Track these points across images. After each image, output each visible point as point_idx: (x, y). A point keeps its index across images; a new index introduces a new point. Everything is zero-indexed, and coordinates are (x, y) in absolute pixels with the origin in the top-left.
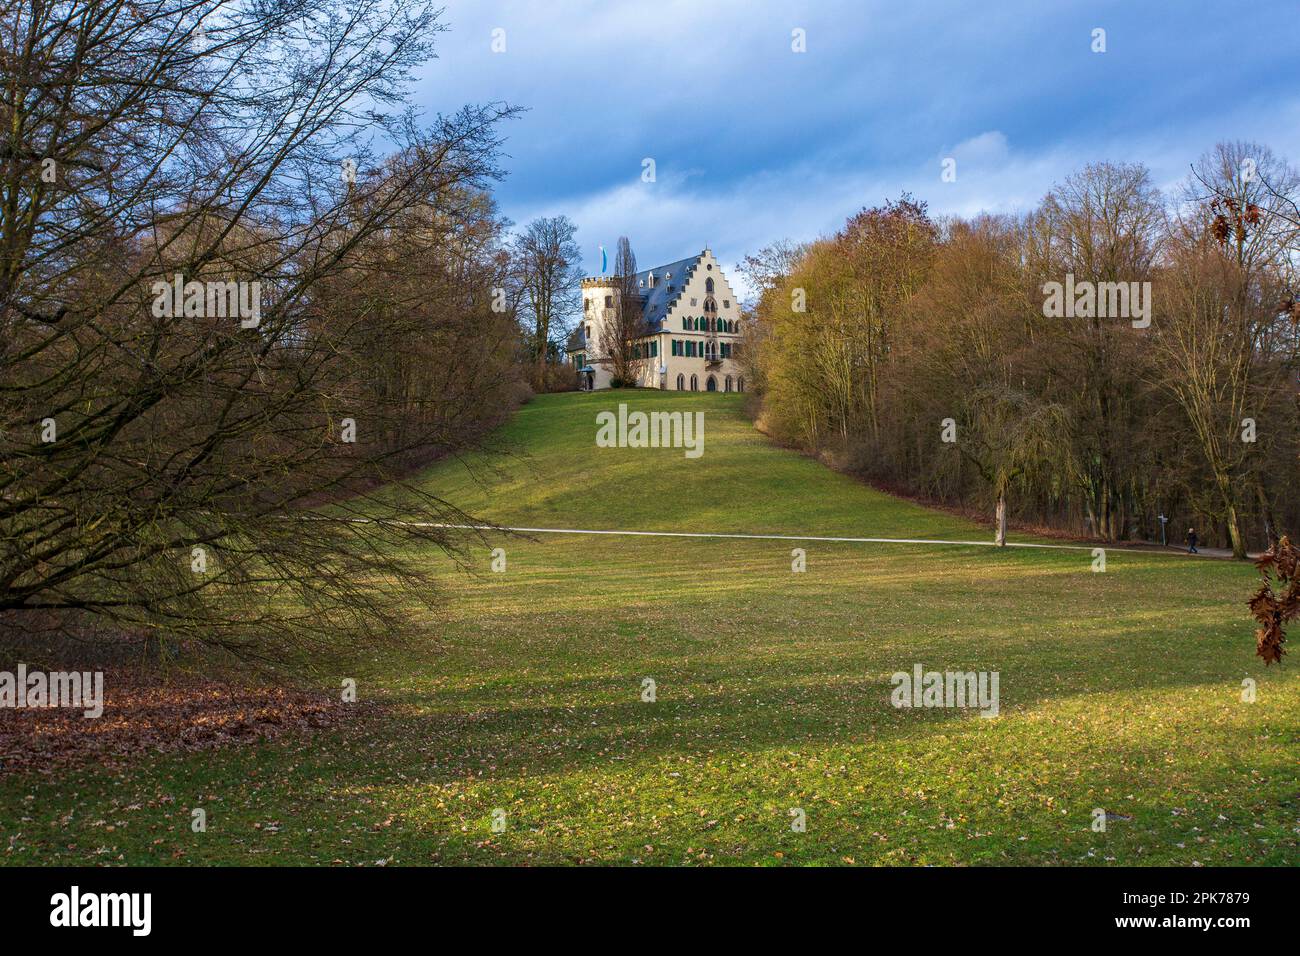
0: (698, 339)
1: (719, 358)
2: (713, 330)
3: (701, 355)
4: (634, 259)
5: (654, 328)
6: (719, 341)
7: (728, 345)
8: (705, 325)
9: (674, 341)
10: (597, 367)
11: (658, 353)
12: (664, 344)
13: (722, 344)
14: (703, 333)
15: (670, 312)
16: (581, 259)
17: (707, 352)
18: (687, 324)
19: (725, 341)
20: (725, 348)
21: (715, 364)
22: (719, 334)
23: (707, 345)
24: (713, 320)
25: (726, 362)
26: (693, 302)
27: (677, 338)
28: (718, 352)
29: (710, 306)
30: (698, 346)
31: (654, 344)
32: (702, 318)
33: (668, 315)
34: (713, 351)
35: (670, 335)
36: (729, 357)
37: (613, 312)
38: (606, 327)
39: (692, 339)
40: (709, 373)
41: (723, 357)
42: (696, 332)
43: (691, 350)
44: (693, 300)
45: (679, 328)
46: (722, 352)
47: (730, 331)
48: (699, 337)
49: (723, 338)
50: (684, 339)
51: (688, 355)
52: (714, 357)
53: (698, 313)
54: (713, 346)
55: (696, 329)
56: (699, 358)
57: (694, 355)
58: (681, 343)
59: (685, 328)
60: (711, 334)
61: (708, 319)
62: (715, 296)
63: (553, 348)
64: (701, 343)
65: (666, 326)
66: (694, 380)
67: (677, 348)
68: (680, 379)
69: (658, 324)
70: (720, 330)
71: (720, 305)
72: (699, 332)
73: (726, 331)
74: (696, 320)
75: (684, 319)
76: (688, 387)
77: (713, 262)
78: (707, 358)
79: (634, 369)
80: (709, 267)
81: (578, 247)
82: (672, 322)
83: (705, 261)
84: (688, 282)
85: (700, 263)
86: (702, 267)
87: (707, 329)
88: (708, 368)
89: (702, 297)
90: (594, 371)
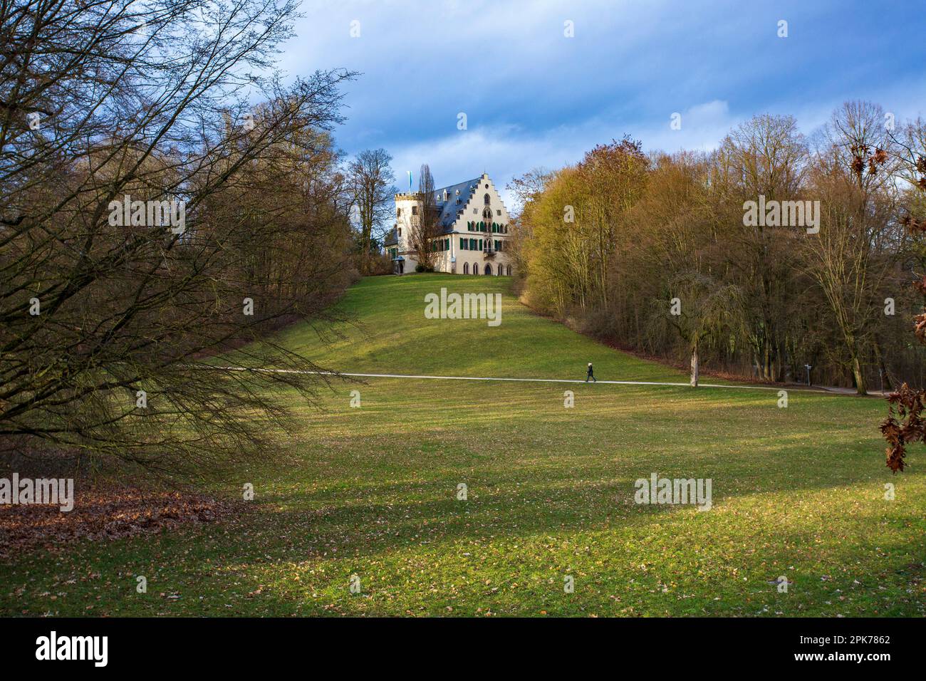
0: (479, 238)
1: (494, 251)
2: (490, 231)
3: (481, 249)
4: (433, 181)
5: (447, 229)
6: (494, 239)
7: (500, 242)
8: (483, 227)
9: (461, 239)
10: (406, 257)
11: (450, 247)
12: (454, 241)
13: (496, 241)
14: (482, 233)
15: (459, 218)
16: (395, 180)
17: (485, 247)
18: (471, 226)
19: (498, 239)
20: (498, 244)
21: (491, 256)
22: (494, 234)
23: (485, 242)
24: (490, 224)
25: (498, 254)
26: (475, 211)
27: (464, 237)
28: (493, 247)
29: (487, 214)
30: (478, 243)
31: (447, 240)
32: (482, 223)
34: (490, 246)
35: (458, 235)
36: (501, 251)
37: (418, 218)
38: (413, 229)
39: (474, 237)
40: (487, 262)
41: (496, 250)
42: (477, 233)
43: (473, 245)
44: (475, 209)
45: (465, 229)
46: (496, 247)
47: (501, 232)
48: (479, 236)
49: (496, 237)
50: (469, 237)
51: (471, 249)
52: (490, 250)
53: (479, 219)
54: (489, 243)
55: (478, 230)
56: (479, 251)
57: (476, 249)
58: (466, 240)
59: (469, 230)
60: (488, 234)
61: (485, 223)
62: (490, 207)
63: (374, 243)
64: (481, 241)
65: (456, 228)
66: (476, 267)
67: (463, 244)
68: (466, 266)
69: (450, 227)
70: (494, 231)
71: (494, 213)
73: (498, 232)
74: (478, 223)
75: (468, 223)
76: (471, 271)
77: (489, 183)
78: (485, 251)
79: (432, 259)
80: (487, 186)
81: (393, 172)
82: (460, 226)
83: (484, 182)
84: (471, 197)
85: (480, 183)
86: (481, 187)
87: (486, 231)
88: (485, 258)
89: (481, 207)
90: (404, 260)
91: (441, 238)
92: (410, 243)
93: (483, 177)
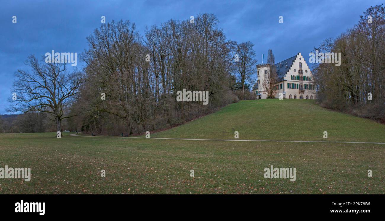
0: (297, 83)
1: (304, 89)
2: (302, 80)
3: (298, 88)
4: (274, 57)
5: (282, 80)
6: (304, 83)
7: (307, 85)
8: (299, 78)
9: (288, 84)
10: (262, 93)
11: (283, 88)
12: (286, 84)
13: (305, 85)
14: (298, 81)
15: (287, 74)
16: (256, 56)
17: (300, 87)
18: (293, 77)
19: (306, 84)
20: (306, 86)
21: (303, 91)
22: (304, 81)
23: (300, 85)
24: (302, 76)
25: (306, 91)
26: (295, 70)
27: (289, 82)
28: (304, 87)
29: (301, 72)
30: (296, 85)
31: (281, 85)
32: (298, 76)
33: (286, 75)
34: (302, 87)
35: (287, 82)
36: (307, 89)
37: (267, 75)
38: (265, 80)
39: (294, 83)
40: (300, 94)
41: (305, 89)
42: (296, 81)
43: (294, 86)
44: (294, 69)
45: (290, 79)
46: (305, 87)
47: (308, 80)
48: (297, 82)
49: (305, 83)
50: (292, 83)
51: (293, 88)
52: (302, 89)
53: (296, 74)
54: (302, 85)
55: (296, 79)
56: (297, 89)
57: (295, 88)
58: (290, 84)
59: (292, 79)
60: (301, 81)
61: (300, 76)
62: (302, 69)
63: (247, 87)
64: (298, 84)
65: (285, 78)
66: (295, 96)
67: (289, 86)
68: (290, 96)
69: (283, 78)
70: (304, 80)
71: (304, 71)
72: (297, 80)
73: (306, 80)
74: (296, 76)
75: (291, 76)
76: (293, 98)
77: (302, 57)
78: (300, 89)
79: (274, 93)
80: (300, 59)
81: (255, 52)
82: (288, 77)
83: (299, 57)
84: (293, 64)
85: (297, 57)
86: (298, 59)
87: (300, 80)
88: (300, 93)
89: (298, 69)
90: (261, 95)
91: (278, 84)
92: (263, 86)
93: (298, 54)
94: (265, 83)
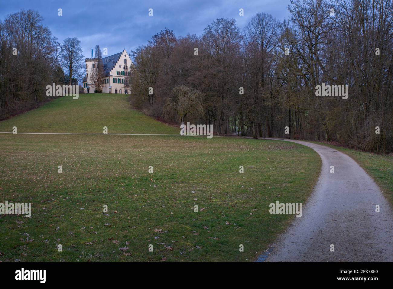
0: (122, 78)
2: (127, 75)
3: (123, 83)
4: (101, 52)
5: (108, 75)
9: (114, 79)
11: (109, 82)
12: (111, 79)
14: (123, 76)
16: (82, 52)
17: (125, 82)
18: (118, 73)
21: (128, 86)
23: (125, 80)
24: (127, 72)
26: (120, 66)
27: (115, 78)
28: (128, 82)
29: (126, 68)
31: (108, 79)
32: (123, 72)
33: (112, 70)
35: (112, 77)
37: (95, 69)
38: (92, 74)
39: (120, 78)
40: (125, 89)
43: (119, 81)
45: (115, 74)
48: (122, 77)
50: (118, 78)
51: (118, 83)
52: (127, 84)
53: (122, 70)
54: (127, 80)
55: (121, 75)
57: (121, 83)
58: (116, 79)
59: (117, 74)
60: (126, 77)
61: (125, 72)
62: (127, 65)
64: (123, 79)
65: (111, 74)
66: (121, 91)
67: (115, 81)
68: (116, 90)
69: (109, 73)
71: (129, 68)
72: (122, 76)
74: (121, 72)
75: (117, 72)
76: (118, 92)
77: (127, 54)
78: (125, 84)
79: (101, 87)
80: (125, 56)
81: (81, 48)
82: (113, 73)
83: (124, 54)
84: (118, 60)
85: (122, 54)
86: (123, 56)
87: (125, 75)
88: (125, 87)
89: (123, 65)
90: (89, 88)
91: (105, 78)
92: (91, 80)
93: (123, 52)
94: (92, 77)
